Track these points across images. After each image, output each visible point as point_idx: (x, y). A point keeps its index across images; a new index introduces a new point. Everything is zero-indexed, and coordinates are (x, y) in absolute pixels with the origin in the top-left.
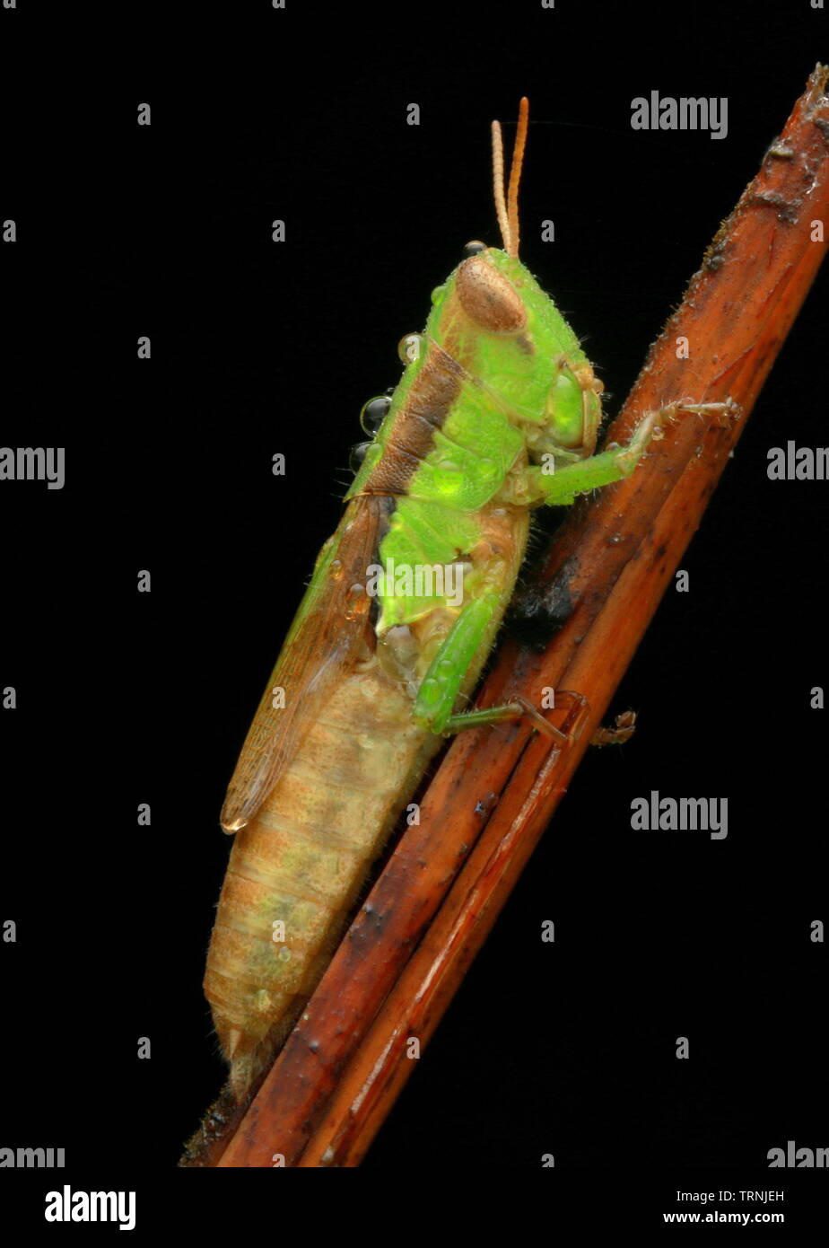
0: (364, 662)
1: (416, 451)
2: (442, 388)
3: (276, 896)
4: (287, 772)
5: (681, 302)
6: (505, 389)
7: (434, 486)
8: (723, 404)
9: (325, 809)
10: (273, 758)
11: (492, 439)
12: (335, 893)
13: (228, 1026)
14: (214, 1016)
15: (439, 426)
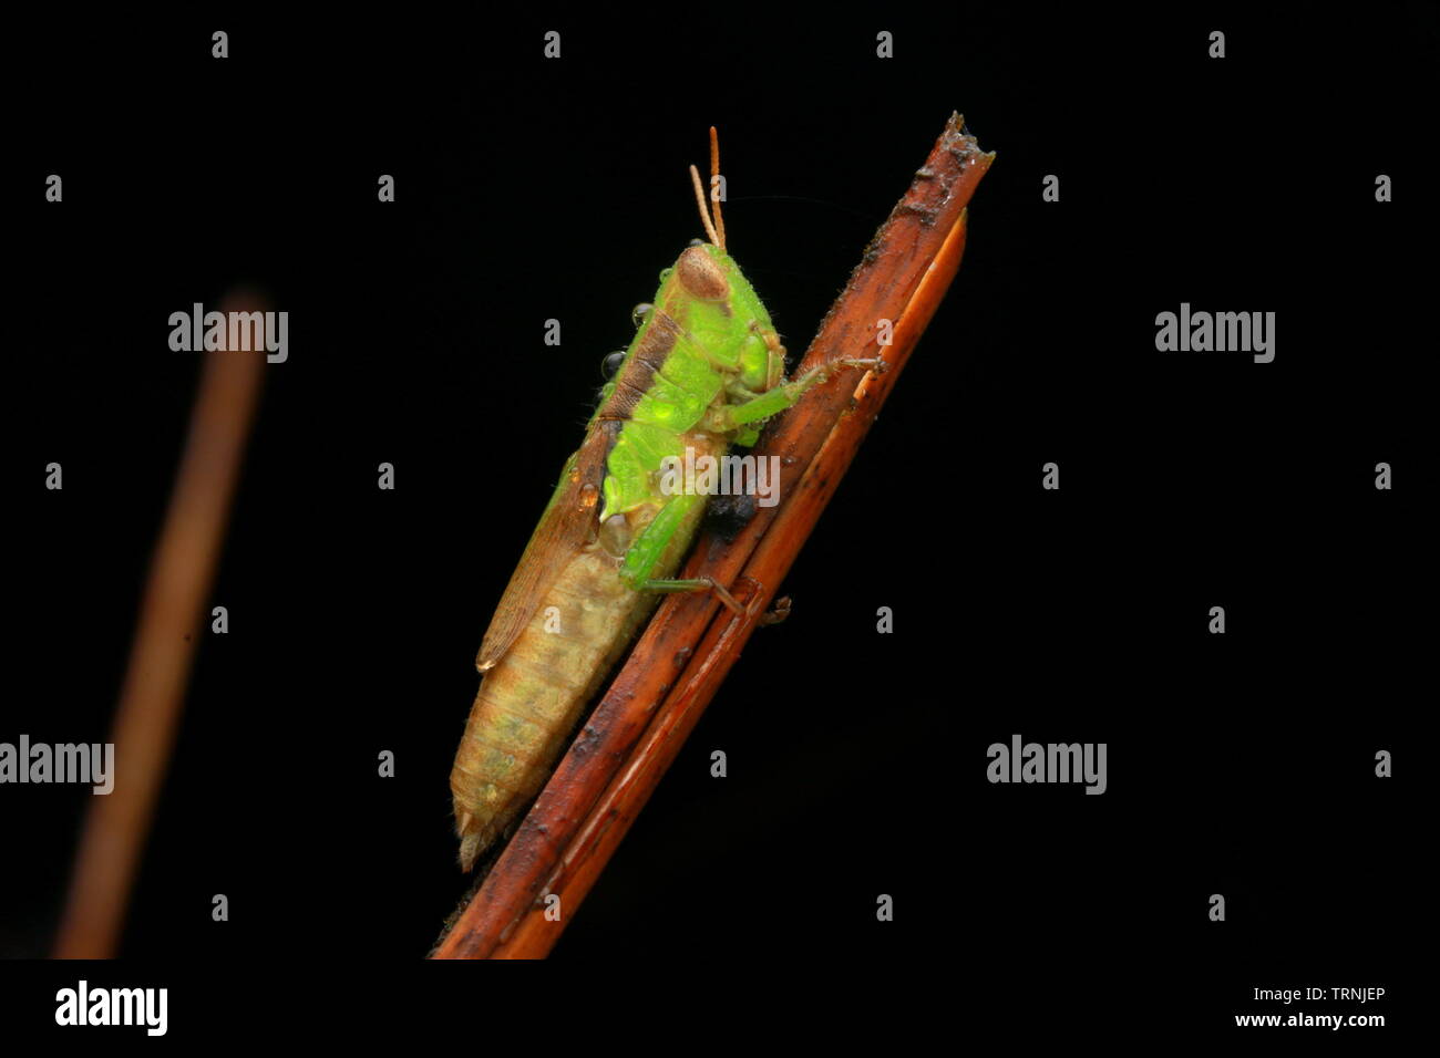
0: (591, 544)
1: (640, 388)
2: (662, 340)
3: (510, 717)
4: (528, 625)
5: (845, 287)
6: (708, 340)
7: (651, 412)
8: (873, 360)
9: (551, 654)
10: (518, 615)
11: (698, 380)
12: (553, 719)
13: (463, 809)
14: (454, 801)
15: (658, 369)
